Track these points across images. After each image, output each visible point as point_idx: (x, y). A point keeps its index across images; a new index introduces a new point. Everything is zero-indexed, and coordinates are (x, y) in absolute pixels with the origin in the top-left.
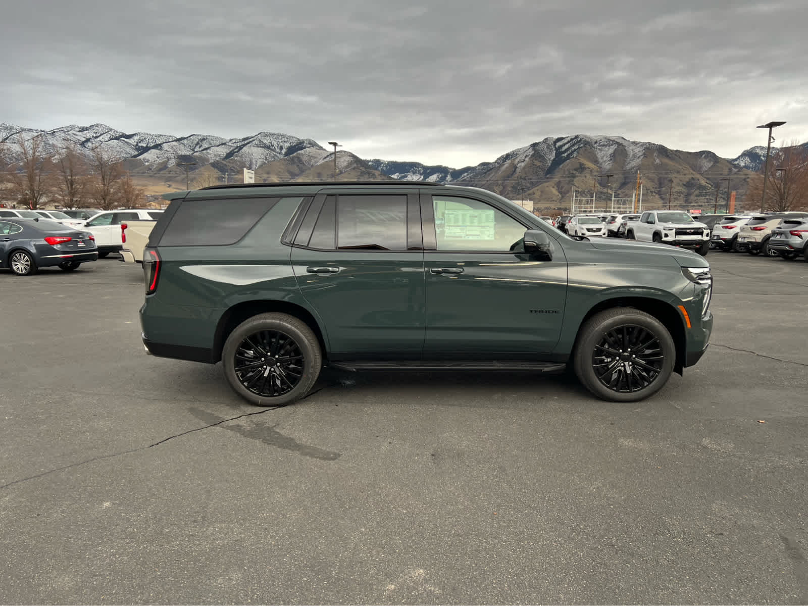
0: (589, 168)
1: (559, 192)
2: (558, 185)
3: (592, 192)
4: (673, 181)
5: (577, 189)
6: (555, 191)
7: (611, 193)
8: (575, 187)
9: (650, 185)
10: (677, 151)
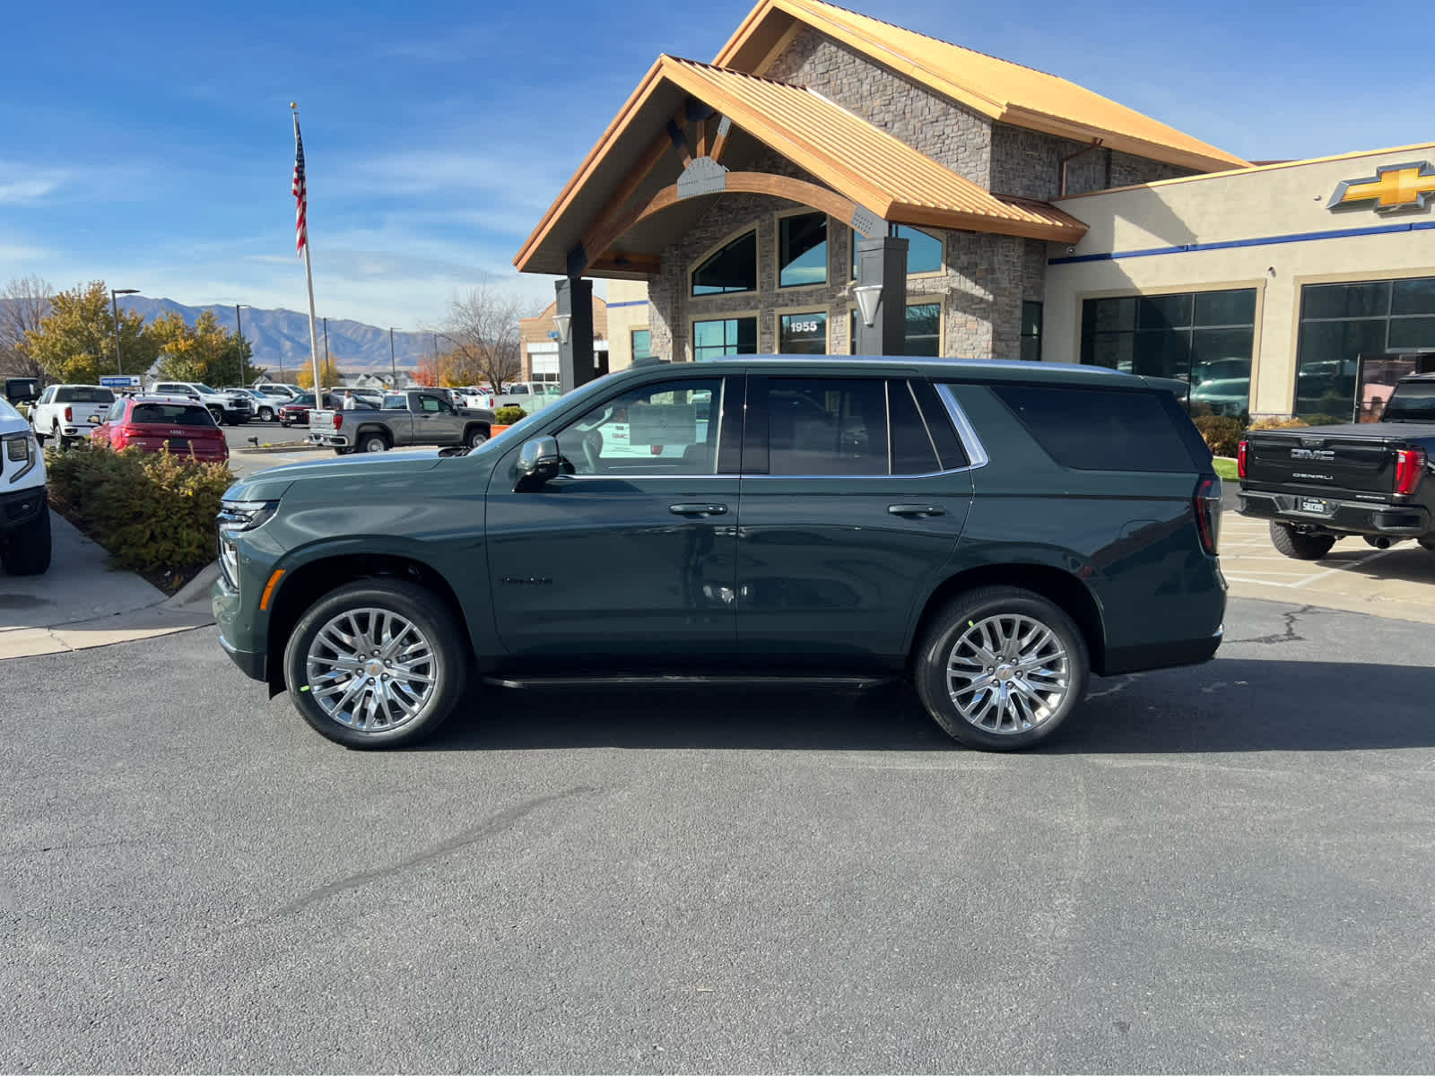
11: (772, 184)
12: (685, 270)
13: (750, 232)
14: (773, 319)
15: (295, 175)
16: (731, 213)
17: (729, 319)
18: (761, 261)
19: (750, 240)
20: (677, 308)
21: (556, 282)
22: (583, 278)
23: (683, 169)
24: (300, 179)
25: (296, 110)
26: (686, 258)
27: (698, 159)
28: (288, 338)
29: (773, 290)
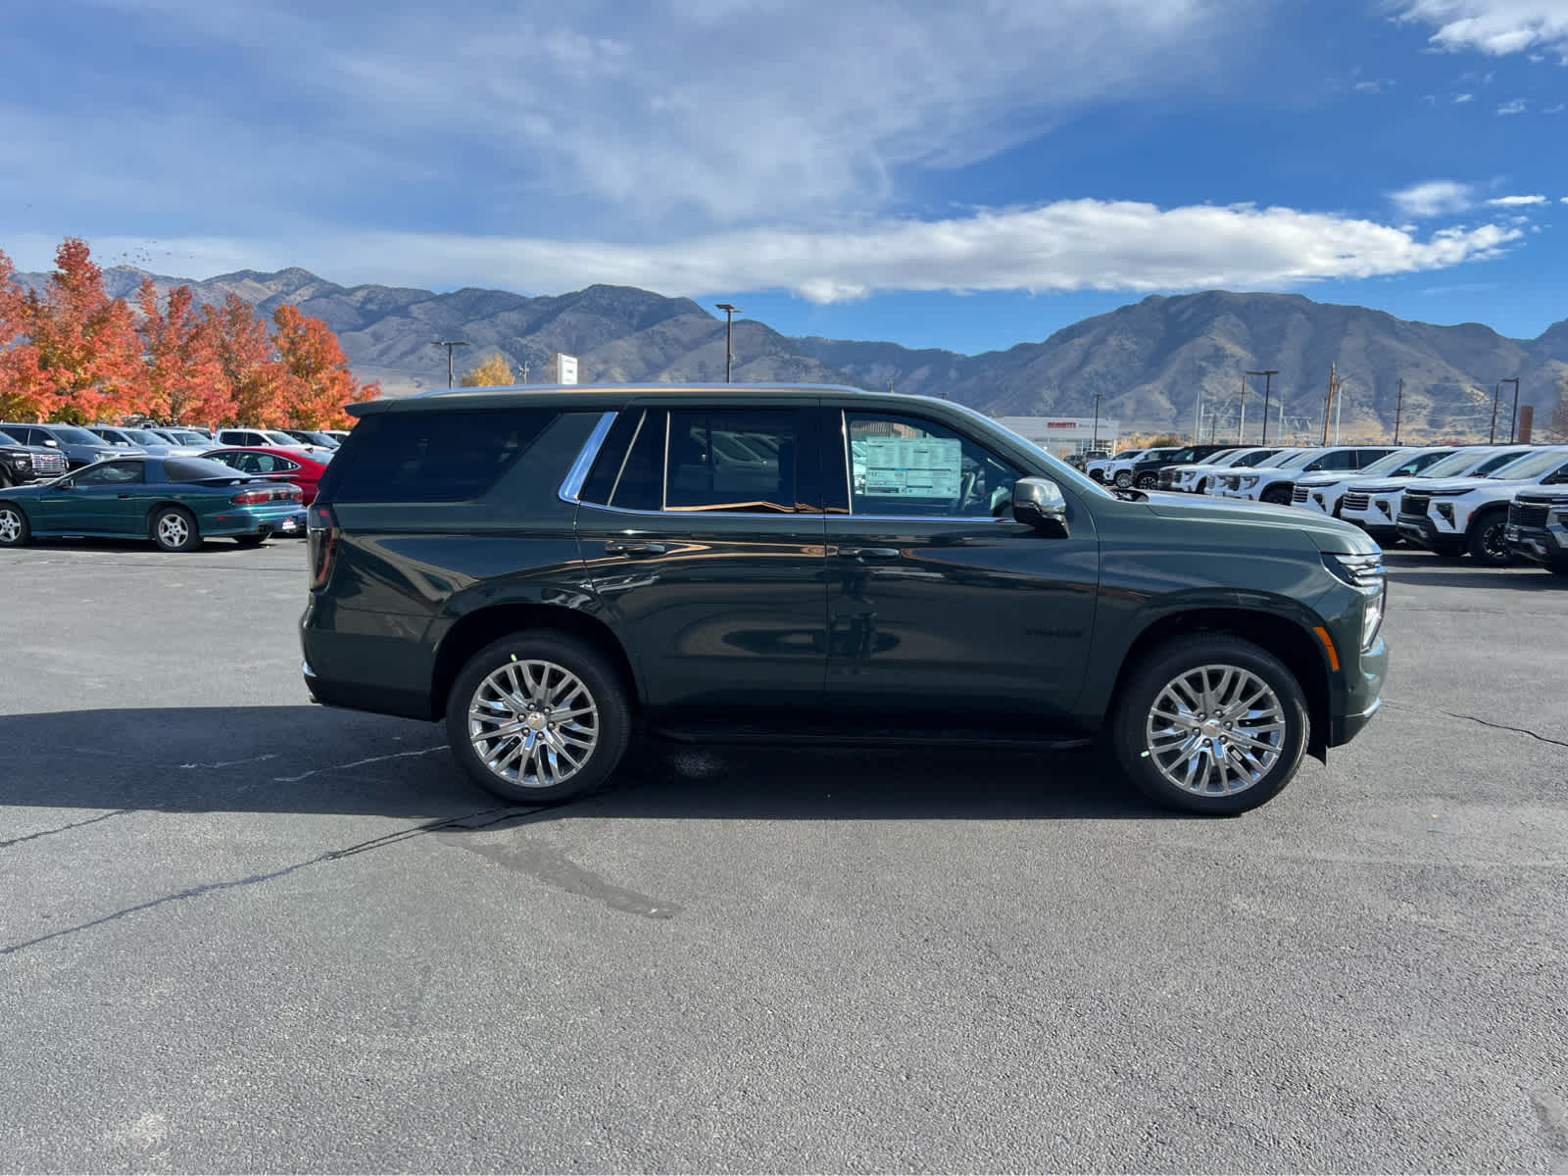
0: (1232, 356)
1: (1173, 403)
2: (1171, 391)
3: (1240, 403)
4: (1404, 384)
5: (1209, 397)
6: (1164, 402)
7: (1277, 405)
8: (1203, 393)
9: (1358, 391)
10: (1415, 324)
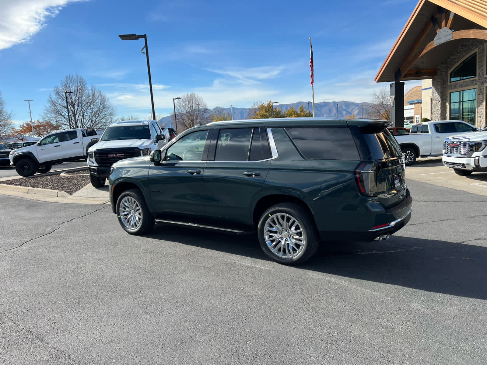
11: (471, 34)
12: (448, 72)
13: (474, 54)
14: (483, 88)
15: (310, 61)
16: (466, 47)
17: (464, 90)
18: (478, 65)
19: (474, 57)
20: (444, 88)
21: (390, 84)
22: (400, 82)
23: (436, 34)
24: (312, 62)
25: (311, 40)
26: (448, 67)
27: (442, 29)
28: (345, 110)
29: (484, 76)
